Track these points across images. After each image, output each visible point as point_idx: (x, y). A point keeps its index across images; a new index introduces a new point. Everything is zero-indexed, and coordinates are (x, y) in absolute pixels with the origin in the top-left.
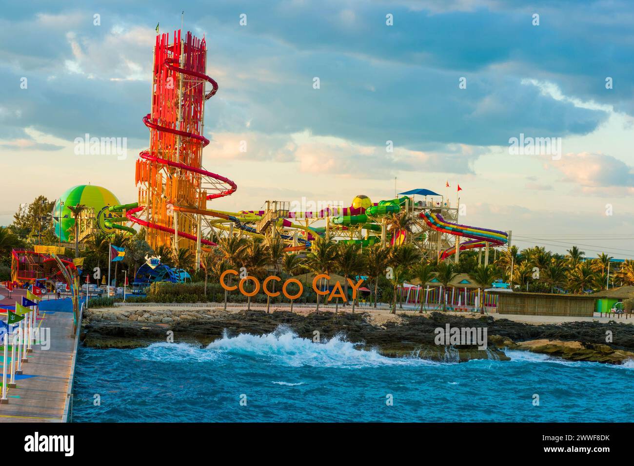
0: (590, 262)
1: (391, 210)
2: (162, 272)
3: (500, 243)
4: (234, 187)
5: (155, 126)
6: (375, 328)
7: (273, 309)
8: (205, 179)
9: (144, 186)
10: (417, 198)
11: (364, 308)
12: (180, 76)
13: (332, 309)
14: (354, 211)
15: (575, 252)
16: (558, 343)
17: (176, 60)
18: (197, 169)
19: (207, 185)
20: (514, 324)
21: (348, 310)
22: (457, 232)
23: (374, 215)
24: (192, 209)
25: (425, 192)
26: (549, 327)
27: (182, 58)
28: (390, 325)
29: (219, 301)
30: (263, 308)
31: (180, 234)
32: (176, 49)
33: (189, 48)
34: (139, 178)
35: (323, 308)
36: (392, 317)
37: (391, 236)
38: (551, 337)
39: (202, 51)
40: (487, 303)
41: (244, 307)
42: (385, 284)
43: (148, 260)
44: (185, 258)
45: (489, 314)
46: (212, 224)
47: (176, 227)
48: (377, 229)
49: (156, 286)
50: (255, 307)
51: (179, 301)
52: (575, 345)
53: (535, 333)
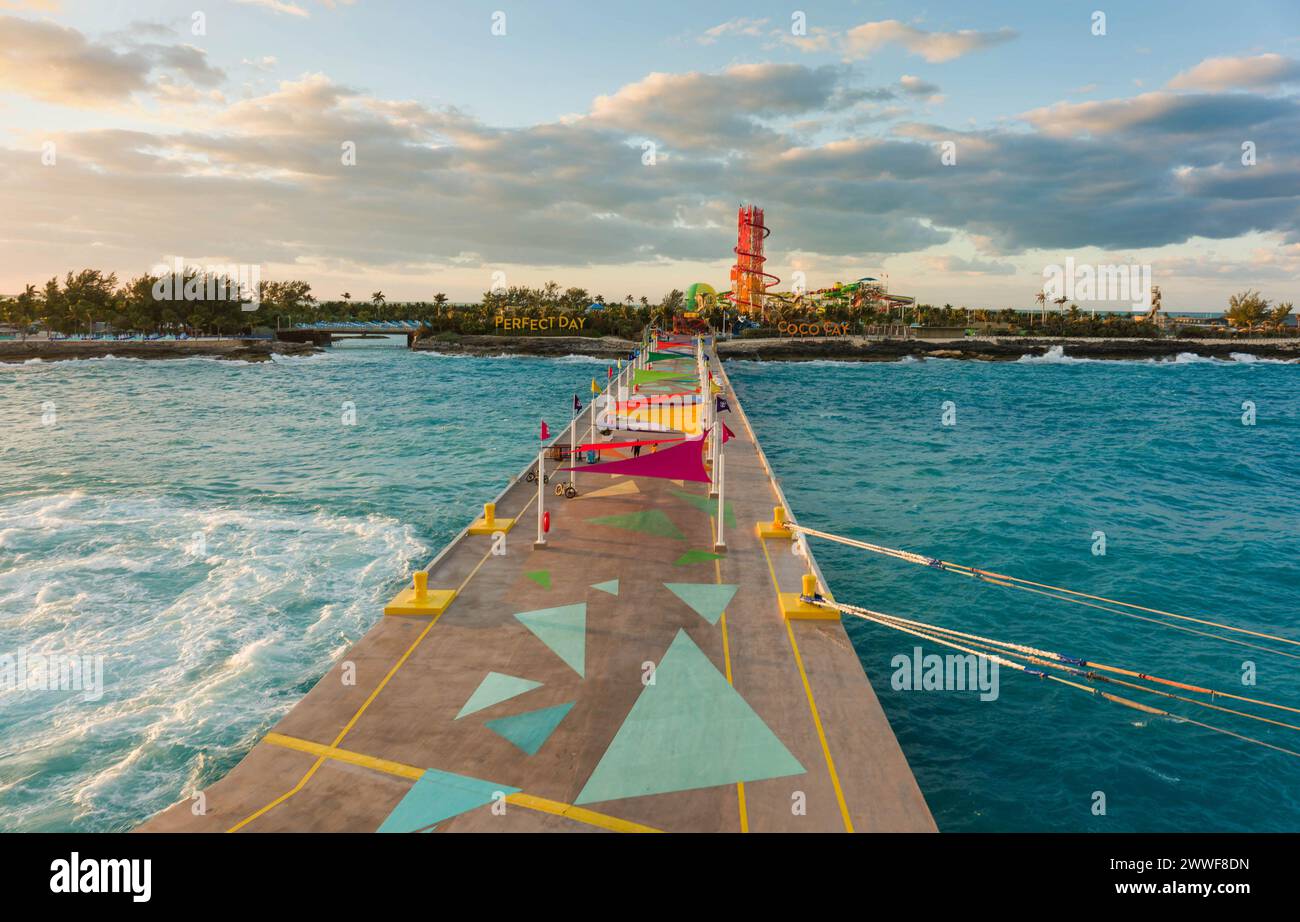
0: (957, 311)
1: (853, 289)
2: (747, 324)
3: (909, 303)
4: (779, 281)
5: (739, 253)
6: (856, 348)
7: (804, 340)
8: (765, 278)
9: (735, 282)
10: (866, 282)
11: (849, 338)
12: (752, 227)
13: (833, 339)
14: (834, 290)
15: (948, 307)
16: (949, 352)
17: (749, 220)
18: (760, 273)
19: (766, 280)
20: (925, 343)
21: (842, 339)
22: (887, 298)
23: (845, 292)
24: (758, 292)
25: (870, 279)
26: (943, 344)
27: (752, 219)
28: (864, 346)
29: (777, 337)
30: (799, 340)
31: (754, 305)
32: (749, 215)
33: (755, 214)
34: (732, 278)
35: (829, 339)
36: (864, 342)
37: (854, 302)
38: (945, 349)
39: (762, 215)
40: (910, 333)
41: (790, 340)
42: (858, 326)
43: (739, 319)
44: (757, 317)
45: (912, 338)
46: (769, 299)
47: (751, 301)
48: (847, 298)
49: (745, 331)
50: (796, 339)
51: (758, 338)
52: (958, 352)
53: (937, 347)
